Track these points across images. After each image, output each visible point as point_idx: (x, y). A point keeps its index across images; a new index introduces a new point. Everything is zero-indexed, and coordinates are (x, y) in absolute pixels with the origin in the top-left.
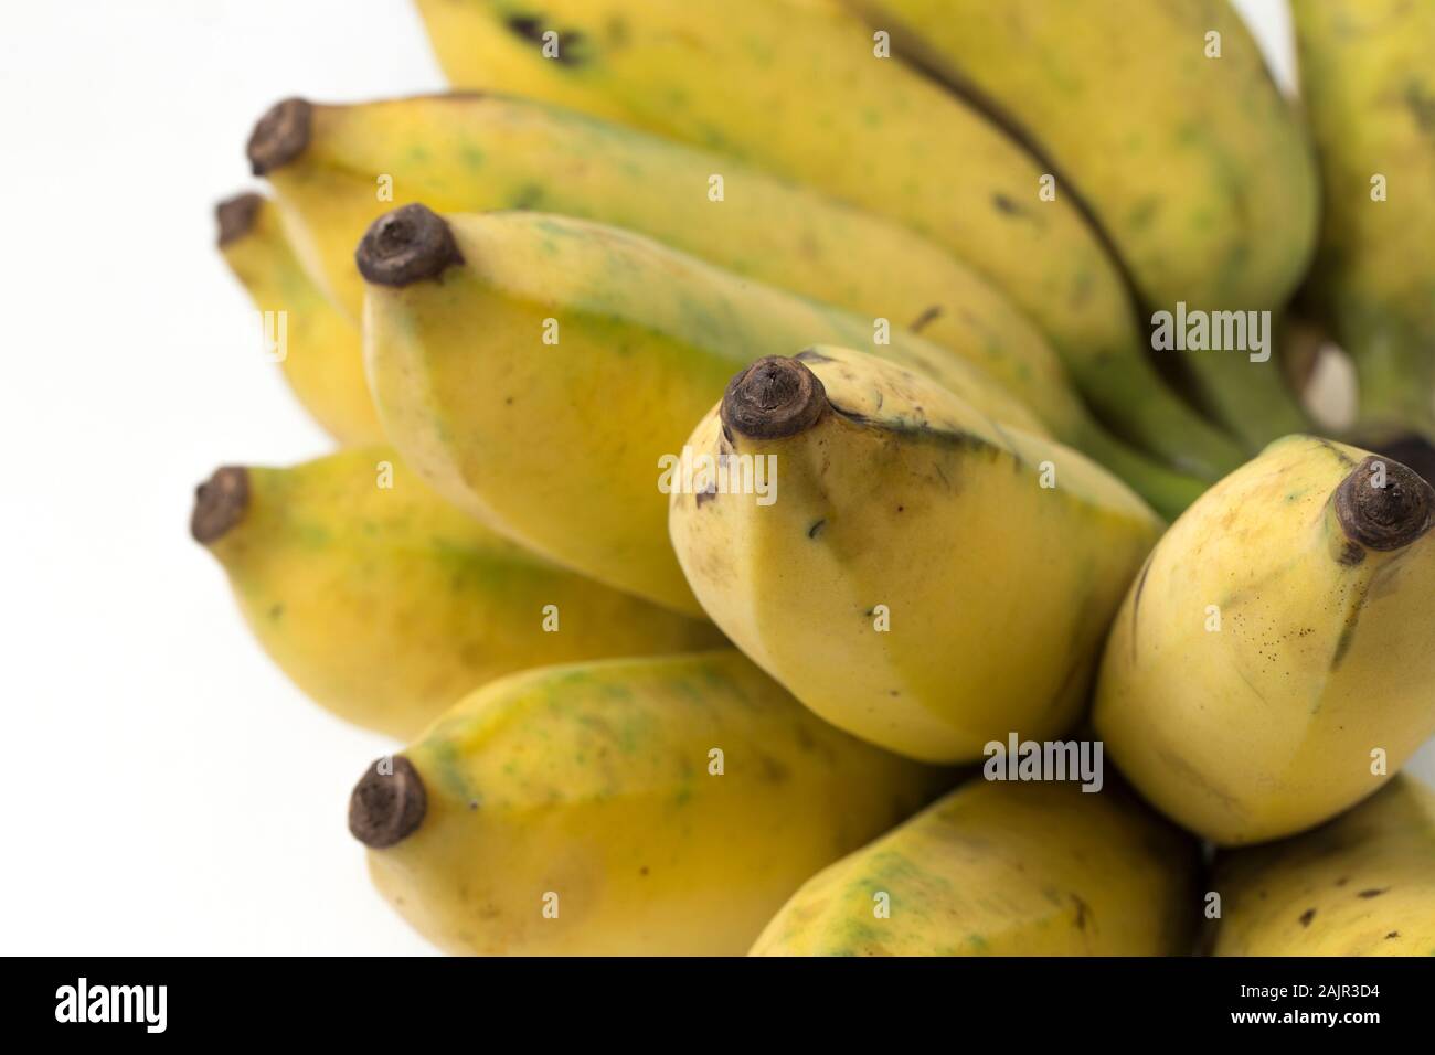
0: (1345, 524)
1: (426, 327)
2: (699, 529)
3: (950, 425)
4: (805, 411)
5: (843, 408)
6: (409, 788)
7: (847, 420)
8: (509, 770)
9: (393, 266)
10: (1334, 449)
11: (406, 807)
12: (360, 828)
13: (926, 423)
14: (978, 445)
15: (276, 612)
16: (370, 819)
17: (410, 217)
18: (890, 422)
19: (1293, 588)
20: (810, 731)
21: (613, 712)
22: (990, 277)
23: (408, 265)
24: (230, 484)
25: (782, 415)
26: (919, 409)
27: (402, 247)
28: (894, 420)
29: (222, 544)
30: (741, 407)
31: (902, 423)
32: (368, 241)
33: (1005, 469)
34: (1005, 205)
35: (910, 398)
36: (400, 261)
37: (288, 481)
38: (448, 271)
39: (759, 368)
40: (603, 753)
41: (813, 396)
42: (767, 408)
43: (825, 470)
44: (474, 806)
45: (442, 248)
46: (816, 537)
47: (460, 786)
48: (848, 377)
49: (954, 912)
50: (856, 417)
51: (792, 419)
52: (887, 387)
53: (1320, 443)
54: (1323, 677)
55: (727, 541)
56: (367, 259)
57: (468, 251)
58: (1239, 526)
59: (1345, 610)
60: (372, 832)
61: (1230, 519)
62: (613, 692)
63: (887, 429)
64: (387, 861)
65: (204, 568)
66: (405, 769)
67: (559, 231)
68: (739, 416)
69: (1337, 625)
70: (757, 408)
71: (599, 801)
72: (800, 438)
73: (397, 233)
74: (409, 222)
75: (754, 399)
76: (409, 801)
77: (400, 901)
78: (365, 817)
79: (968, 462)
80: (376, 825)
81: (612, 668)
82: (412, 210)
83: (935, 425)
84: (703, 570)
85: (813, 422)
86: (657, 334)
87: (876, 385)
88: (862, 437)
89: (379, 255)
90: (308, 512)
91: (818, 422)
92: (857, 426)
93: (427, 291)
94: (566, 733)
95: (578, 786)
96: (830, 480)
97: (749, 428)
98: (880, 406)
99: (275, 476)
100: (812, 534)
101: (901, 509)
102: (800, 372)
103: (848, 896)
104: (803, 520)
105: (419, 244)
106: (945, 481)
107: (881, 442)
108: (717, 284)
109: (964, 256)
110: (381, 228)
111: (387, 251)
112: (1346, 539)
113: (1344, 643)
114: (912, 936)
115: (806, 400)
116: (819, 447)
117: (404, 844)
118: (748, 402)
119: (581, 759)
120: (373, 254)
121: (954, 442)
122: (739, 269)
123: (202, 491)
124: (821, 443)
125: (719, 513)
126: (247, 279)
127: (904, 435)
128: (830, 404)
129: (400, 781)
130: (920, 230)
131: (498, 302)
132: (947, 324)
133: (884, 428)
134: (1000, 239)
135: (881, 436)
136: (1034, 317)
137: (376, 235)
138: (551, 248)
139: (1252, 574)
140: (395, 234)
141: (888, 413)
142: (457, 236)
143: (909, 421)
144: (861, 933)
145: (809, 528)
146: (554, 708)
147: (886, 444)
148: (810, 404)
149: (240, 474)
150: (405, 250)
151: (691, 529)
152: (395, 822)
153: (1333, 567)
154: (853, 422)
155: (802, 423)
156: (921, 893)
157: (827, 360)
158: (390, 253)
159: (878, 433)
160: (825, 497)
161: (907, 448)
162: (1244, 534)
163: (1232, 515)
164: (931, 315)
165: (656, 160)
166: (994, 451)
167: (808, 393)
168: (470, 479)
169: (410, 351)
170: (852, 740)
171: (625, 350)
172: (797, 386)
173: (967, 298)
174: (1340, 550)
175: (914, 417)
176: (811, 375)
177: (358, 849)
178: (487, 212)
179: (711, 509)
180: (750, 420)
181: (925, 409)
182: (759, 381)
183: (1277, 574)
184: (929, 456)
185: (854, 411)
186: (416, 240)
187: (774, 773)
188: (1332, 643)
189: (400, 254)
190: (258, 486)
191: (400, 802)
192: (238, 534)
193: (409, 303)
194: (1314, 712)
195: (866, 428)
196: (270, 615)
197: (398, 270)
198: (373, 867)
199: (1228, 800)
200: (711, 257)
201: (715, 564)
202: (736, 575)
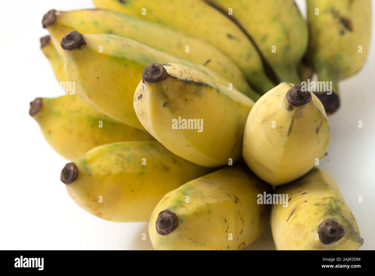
0: (289, 100)
1: (77, 60)
2: (139, 106)
3: (199, 81)
4: (161, 76)
5: (172, 76)
6: (74, 170)
7: (172, 78)
8: (99, 166)
9: (69, 45)
10: (289, 84)
11: (73, 174)
12: (63, 179)
13: (193, 80)
14: (206, 86)
15: (50, 132)
16: (65, 177)
17: (73, 34)
18: (184, 79)
19: (278, 117)
20: (176, 159)
21: (125, 153)
22: (225, 54)
23: (72, 45)
24: (38, 102)
25: (156, 77)
26: (192, 77)
27: (71, 41)
28: (185, 79)
29: (36, 116)
30: (146, 75)
31: (187, 80)
32: (63, 39)
33: (214, 92)
34: (230, 36)
35: (190, 74)
36: (70, 44)
37: (53, 101)
38: (82, 46)
39: (151, 66)
40: (122, 162)
41: (163, 72)
42: (152, 75)
43: (167, 90)
44: (90, 174)
45: (80, 41)
46: (165, 107)
47: (87, 169)
48: (174, 69)
49: (202, 198)
50: (175, 78)
51: (158, 78)
52: (184, 72)
53: (286, 83)
54: (286, 138)
55: (145, 108)
56: (63, 44)
57: (87, 41)
58: (266, 103)
59: (290, 121)
60: (66, 180)
61: (265, 101)
62: (125, 149)
63: (183, 81)
64: (70, 187)
65: (32, 122)
66: (73, 165)
67: (111, 38)
68: (145, 77)
69: (288, 125)
70: (150, 75)
71: (121, 174)
72: (160, 82)
73: (70, 38)
74: (73, 35)
75: (149, 73)
76: (74, 173)
77: (74, 198)
78: (64, 177)
79: (204, 90)
80: (66, 179)
81: (126, 143)
82: (74, 32)
83: (195, 80)
84: (140, 116)
85: (164, 78)
86: (134, 62)
87: (181, 71)
88: (176, 83)
89: (66, 43)
90: (57, 108)
91: (165, 79)
92: (175, 80)
93: (77, 51)
94: (113, 158)
95: (116, 170)
96: (168, 93)
97: (148, 80)
98: (181, 76)
99: (49, 100)
100: (164, 106)
101: (186, 100)
102: (160, 67)
103: (176, 194)
104: (162, 102)
105: (75, 40)
106: (197, 94)
107: (181, 84)
108: (150, 51)
109: (219, 49)
110: (66, 36)
111: (67, 41)
112: (289, 104)
113: (290, 130)
114: (191, 203)
115: (161, 73)
116: (165, 85)
117: (73, 183)
118: (148, 74)
119: (117, 164)
120: (64, 42)
121: (200, 85)
122: (162, 50)
123: (31, 104)
124: (166, 84)
125: (143, 101)
126: (48, 56)
127: (187, 82)
128: (169, 75)
129: (72, 168)
130: (209, 43)
131: (94, 53)
132: (212, 64)
133: (182, 81)
134: (229, 45)
135: (181, 83)
136: (236, 64)
137: (65, 38)
138: (108, 41)
139: (269, 114)
140: (69, 37)
141: (184, 77)
142: (84, 38)
143: (188, 79)
144: (179, 202)
145: (163, 104)
146: (111, 152)
147: (183, 84)
148: (162, 74)
149: (41, 100)
150: (72, 41)
151: (137, 106)
152: (71, 178)
153: (287, 111)
154: (174, 79)
155: (160, 79)
156: (194, 193)
157: (170, 65)
158: (68, 42)
159: (180, 82)
160: (167, 97)
161: (188, 85)
162: (267, 104)
163: (265, 100)
164: (208, 61)
165: (141, 25)
166: (211, 88)
167: (162, 72)
168: (90, 97)
169: (74, 66)
170: (186, 161)
171: (126, 66)
172: (160, 70)
173: (218, 58)
174: (288, 107)
175: (190, 78)
176: (163, 68)
177: (64, 185)
178: (94, 34)
179: (141, 100)
180: (148, 78)
181: (193, 77)
182: (151, 69)
183: (274, 114)
184: (193, 88)
185: (175, 77)
186: (74, 39)
187: (166, 169)
188: (287, 130)
189: (71, 42)
190: (45, 102)
191: (72, 173)
192: (39, 114)
193: (73, 54)
194: (285, 147)
195: (177, 81)
196: (48, 133)
197: (70, 46)
198: (68, 190)
199: (270, 172)
200: (154, 47)
201: (143, 114)
202: (147, 116)
